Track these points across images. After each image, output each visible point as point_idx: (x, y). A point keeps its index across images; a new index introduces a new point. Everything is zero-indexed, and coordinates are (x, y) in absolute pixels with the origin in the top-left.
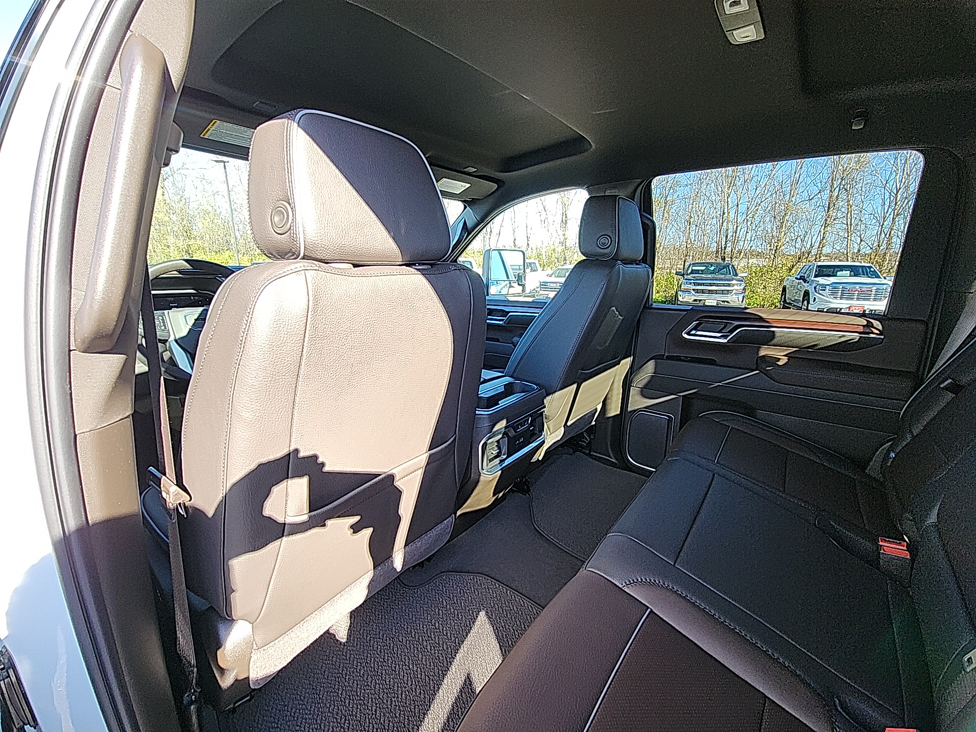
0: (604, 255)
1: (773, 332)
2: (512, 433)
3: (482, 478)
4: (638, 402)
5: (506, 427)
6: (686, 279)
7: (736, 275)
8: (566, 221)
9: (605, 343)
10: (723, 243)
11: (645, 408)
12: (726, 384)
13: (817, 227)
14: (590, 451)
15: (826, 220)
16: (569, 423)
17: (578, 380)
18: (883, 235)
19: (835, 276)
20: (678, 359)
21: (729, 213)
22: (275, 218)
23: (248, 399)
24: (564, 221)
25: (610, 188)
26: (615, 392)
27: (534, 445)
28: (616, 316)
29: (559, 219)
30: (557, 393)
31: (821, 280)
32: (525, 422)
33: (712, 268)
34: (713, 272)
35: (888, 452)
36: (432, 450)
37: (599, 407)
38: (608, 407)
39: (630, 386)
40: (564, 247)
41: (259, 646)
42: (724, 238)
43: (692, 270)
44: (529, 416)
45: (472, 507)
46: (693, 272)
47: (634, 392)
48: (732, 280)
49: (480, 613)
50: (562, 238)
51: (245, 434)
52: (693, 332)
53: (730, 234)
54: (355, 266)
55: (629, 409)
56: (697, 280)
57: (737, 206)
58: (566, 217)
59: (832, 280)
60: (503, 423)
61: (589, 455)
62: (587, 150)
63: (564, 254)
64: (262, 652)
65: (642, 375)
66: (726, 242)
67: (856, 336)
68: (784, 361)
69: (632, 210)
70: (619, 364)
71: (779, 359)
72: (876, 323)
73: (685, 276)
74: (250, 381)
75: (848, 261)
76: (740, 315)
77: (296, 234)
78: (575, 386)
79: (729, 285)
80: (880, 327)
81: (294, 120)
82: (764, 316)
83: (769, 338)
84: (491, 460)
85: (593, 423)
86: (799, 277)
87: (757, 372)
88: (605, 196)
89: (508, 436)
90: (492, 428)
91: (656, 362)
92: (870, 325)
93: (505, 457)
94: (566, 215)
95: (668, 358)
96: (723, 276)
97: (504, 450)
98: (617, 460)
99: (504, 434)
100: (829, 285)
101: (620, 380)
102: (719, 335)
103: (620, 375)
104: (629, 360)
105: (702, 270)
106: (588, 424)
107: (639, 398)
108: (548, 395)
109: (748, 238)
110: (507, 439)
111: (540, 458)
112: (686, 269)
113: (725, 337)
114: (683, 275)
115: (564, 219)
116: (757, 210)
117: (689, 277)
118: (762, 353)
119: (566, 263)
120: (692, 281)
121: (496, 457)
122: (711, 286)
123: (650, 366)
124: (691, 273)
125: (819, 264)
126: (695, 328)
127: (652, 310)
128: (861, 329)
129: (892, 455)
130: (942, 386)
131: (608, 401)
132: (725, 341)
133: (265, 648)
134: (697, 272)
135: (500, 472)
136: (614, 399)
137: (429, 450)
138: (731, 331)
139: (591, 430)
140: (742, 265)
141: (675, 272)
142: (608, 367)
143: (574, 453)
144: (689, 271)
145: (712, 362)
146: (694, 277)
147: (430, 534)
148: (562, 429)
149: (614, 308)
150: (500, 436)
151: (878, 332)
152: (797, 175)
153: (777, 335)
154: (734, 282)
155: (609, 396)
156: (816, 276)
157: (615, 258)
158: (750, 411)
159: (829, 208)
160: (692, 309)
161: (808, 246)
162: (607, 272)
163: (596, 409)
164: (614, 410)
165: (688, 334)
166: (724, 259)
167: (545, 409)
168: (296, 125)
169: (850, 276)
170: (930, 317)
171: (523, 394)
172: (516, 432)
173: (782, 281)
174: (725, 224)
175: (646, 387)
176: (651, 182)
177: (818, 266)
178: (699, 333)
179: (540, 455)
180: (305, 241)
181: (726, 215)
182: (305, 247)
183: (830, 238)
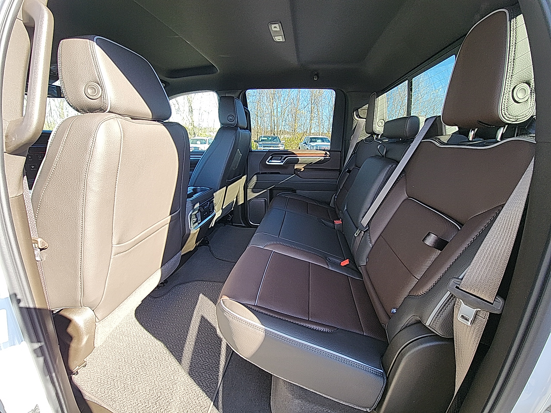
0: (231, 125)
1: (298, 159)
2: (202, 210)
3: (191, 232)
4: (251, 195)
5: (199, 207)
6: (259, 144)
7: (280, 142)
8: (192, 111)
9: (236, 167)
10: (273, 127)
11: (255, 197)
12: (285, 181)
13: (308, 121)
14: (232, 224)
15: (311, 117)
16: (223, 208)
17: (226, 185)
18: (330, 125)
19: (316, 142)
20: (265, 173)
21: (274, 112)
22: (88, 90)
23: (97, 180)
24: (191, 111)
25: (229, 93)
26: (240, 193)
27: (210, 217)
28: (239, 154)
29: (187, 109)
30: (218, 191)
31: (312, 144)
32: (207, 204)
33: (270, 139)
34: (271, 141)
35: (335, 197)
36: (172, 214)
37: (235, 200)
38: (238, 200)
39: (247, 189)
40: (193, 126)
41: (100, 319)
42: (273, 124)
43: (261, 140)
44: (208, 201)
45: (185, 251)
46: (262, 141)
47: (249, 191)
48: (279, 144)
49: (200, 295)
50: (191, 121)
51: (95, 199)
52: (270, 161)
53: (275, 122)
54: (132, 119)
55: (248, 199)
56: (264, 144)
57: (277, 108)
58: (191, 108)
59: (316, 143)
60: (197, 205)
61: (232, 225)
62: (215, 73)
63: (194, 131)
64: (102, 322)
65: (251, 182)
66: (274, 126)
67: (323, 158)
68: (303, 169)
69: (239, 103)
70: (241, 178)
71: (301, 169)
72: (328, 153)
73: (259, 142)
74: (97, 171)
75: (320, 136)
76: (286, 153)
77: (106, 100)
78: (225, 188)
79: (278, 147)
80: (329, 154)
81: (93, 41)
82: (294, 152)
83: (297, 161)
84: (194, 224)
85: (233, 209)
86: (304, 143)
87: (295, 175)
88: (225, 96)
89: (201, 212)
90: (194, 207)
91: (257, 176)
92: (326, 154)
93: (200, 221)
94: (191, 107)
95: (262, 173)
96: (275, 143)
97: (199, 218)
98: (245, 224)
99: (198, 210)
100: (315, 146)
101: (242, 187)
102: (280, 161)
103: (242, 184)
104: (245, 177)
105: (265, 140)
106: (230, 210)
107: (251, 193)
108: (214, 192)
109: (283, 124)
110: (200, 213)
111: (213, 226)
112: (258, 139)
113: (282, 162)
114: (258, 142)
115: (190, 110)
116: (285, 111)
117: (261, 143)
118: (295, 167)
119: (195, 136)
120: (262, 145)
121: (195, 222)
122: (270, 147)
123: (255, 178)
124: (261, 141)
125: (311, 137)
126: (271, 159)
127: (252, 153)
128: (324, 155)
129: (336, 197)
130: (346, 171)
131: (238, 198)
132: (282, 164)
133: (103, 320)
134: (263, 140)
135: (199, 229)
136: (241, 196)
137: (170, 215)
138: (284, 160)
139: (232, 213)
140: (282, 138)
141: (254, 141)
142: (237, 179)
143: (225, 225)
144: (260, 140)
145: (279, 173)
146: (263, 143)
147: (172, 260)
148: (221, 210)
149: (238, 150)
150: (197, 211)
151: (328, 156)
152: (299, 96)
153: (300, 159)
154: (280, 145)
155: (238, 195)
156: (310, 142)
157: (237, 126)
158: (294, 191)
159: (311, 113)
160: (268, 151)
161: (306, 129)
162: (235, 132)
163: (234, 201)
164: (241, 201)
165: (268, 162)
166: (274, 135)
167: (214, 199)
168: (95, 43)
169: (321, 142)
170: (341, 150)
171: (202, 192)
172: (204, 209)
173: (298, 144)
174: (273, 117)
175: (254, 188)
176: (245, 92)
177: (310, 138)
178: (272, 161)
179: (213, 224)
180: (111, 104)
181: (273, 112)
182: (111, 107)
183: (313, 126)
